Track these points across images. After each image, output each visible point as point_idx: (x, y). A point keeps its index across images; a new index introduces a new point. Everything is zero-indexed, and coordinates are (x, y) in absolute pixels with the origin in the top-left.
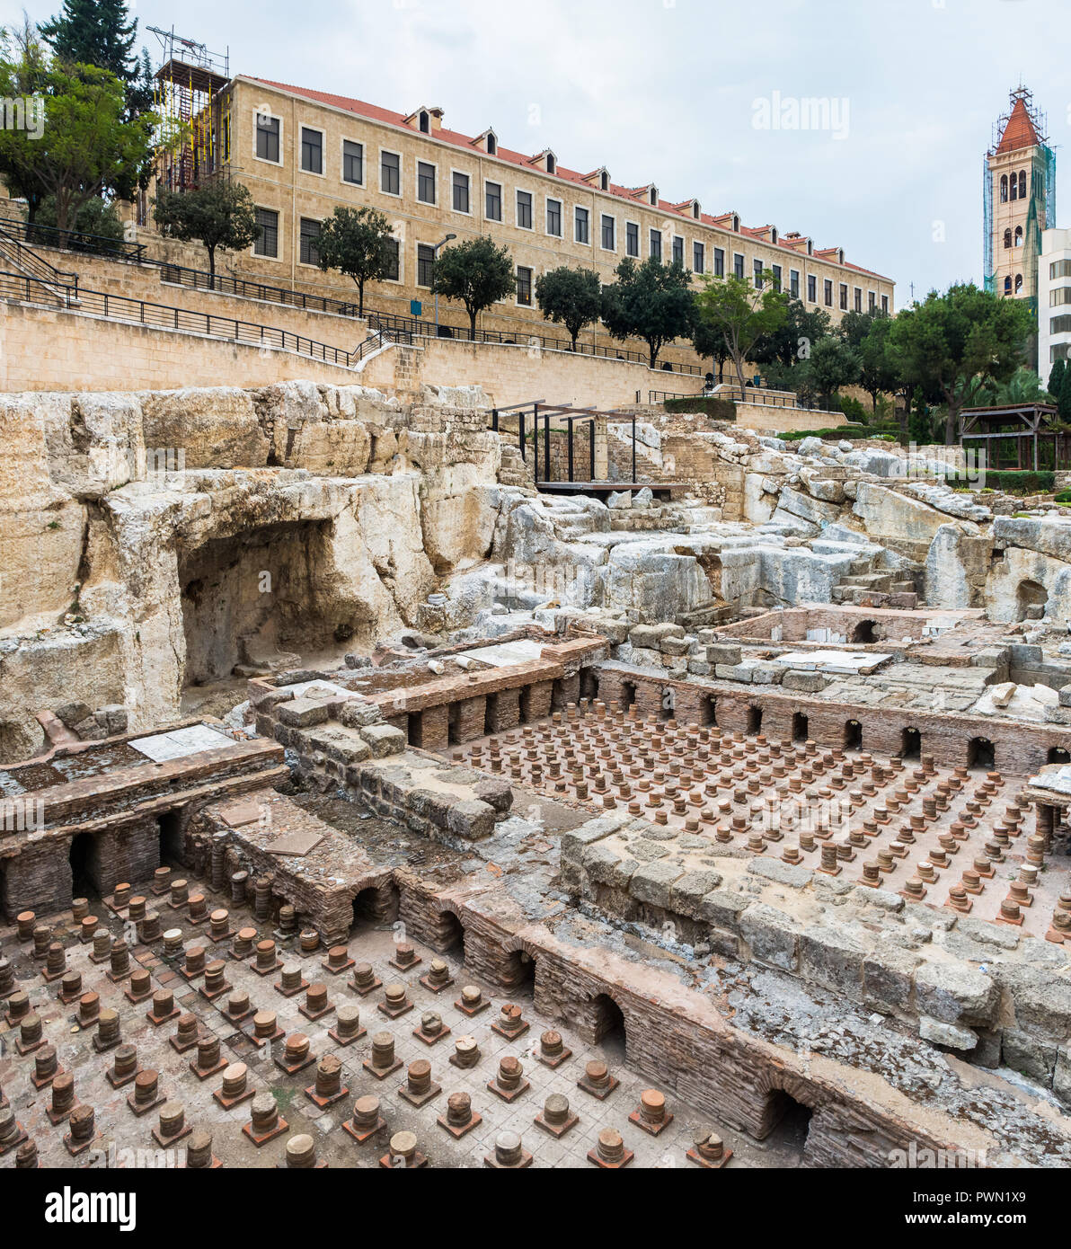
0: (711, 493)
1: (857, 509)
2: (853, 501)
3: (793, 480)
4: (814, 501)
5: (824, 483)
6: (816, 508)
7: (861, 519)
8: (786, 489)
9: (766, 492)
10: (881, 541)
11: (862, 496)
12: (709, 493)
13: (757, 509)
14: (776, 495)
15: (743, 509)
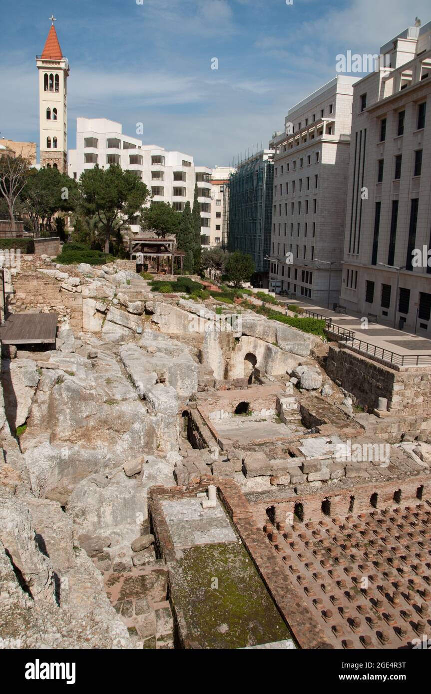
0: (59, 314)
1: (155, 318)
2: (153, 313)
3: (116, 301)
4: (130, 315)
5: (136, 303)
6: (132, 319)
7: (156, 323)
8: (112, 308)
9: (98, 311)
11: (158, 311)
13: (92, 322)
14: (104, 313)
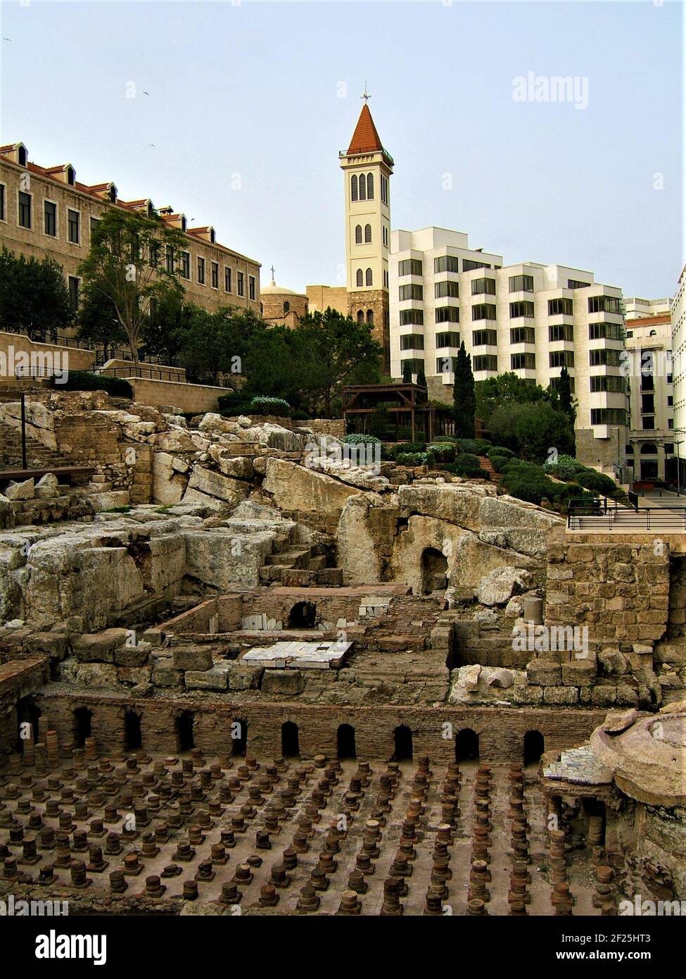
0: (117, 475)
1: (267, 485)
2: (262, 476)
3: (203, 457)
4: (225, 479)
5: (234, 460)
6: (228, 485)
7: (271, 495)
8: (197, 468)
9: (176, 472)
10: (292, 515)
11: (271, 471)
12: (114, 475)
13: (169, 490)
14: (187, 475)
15: (152, 490)
